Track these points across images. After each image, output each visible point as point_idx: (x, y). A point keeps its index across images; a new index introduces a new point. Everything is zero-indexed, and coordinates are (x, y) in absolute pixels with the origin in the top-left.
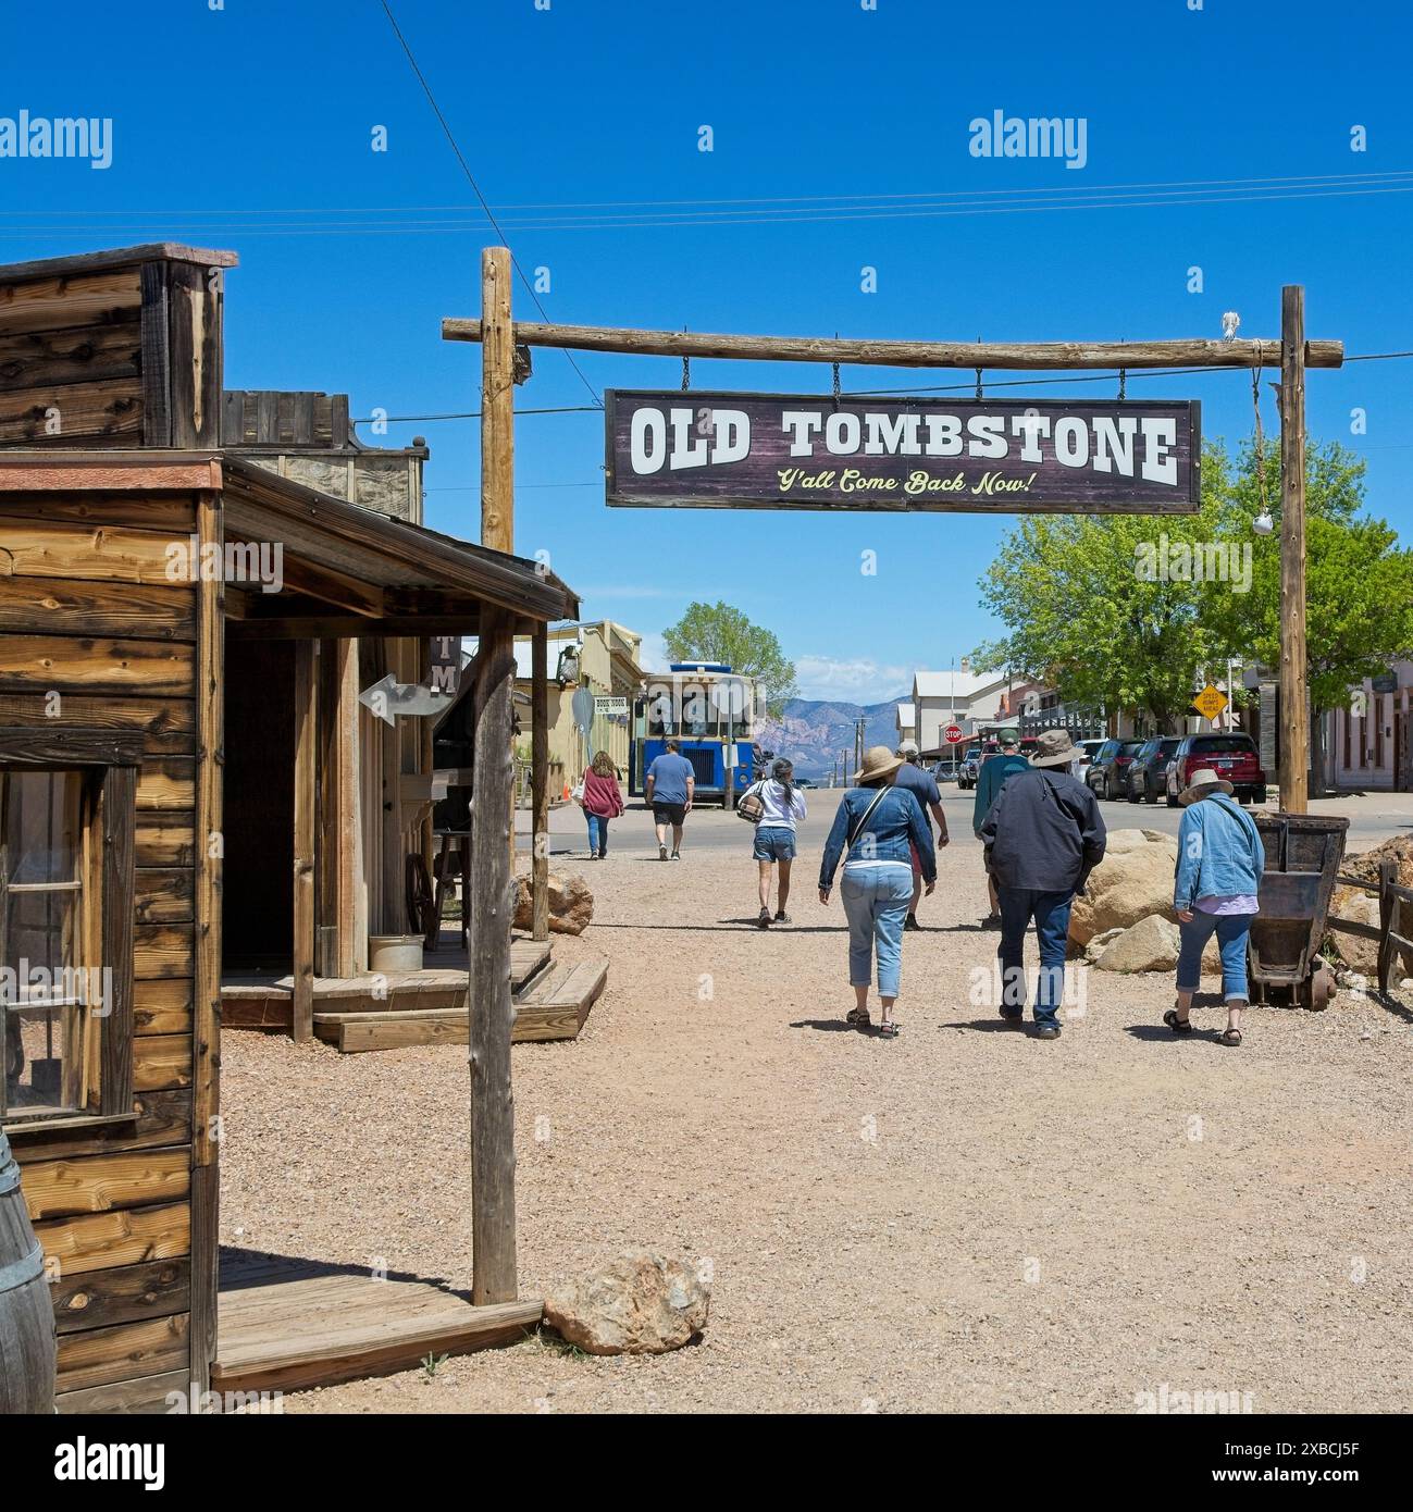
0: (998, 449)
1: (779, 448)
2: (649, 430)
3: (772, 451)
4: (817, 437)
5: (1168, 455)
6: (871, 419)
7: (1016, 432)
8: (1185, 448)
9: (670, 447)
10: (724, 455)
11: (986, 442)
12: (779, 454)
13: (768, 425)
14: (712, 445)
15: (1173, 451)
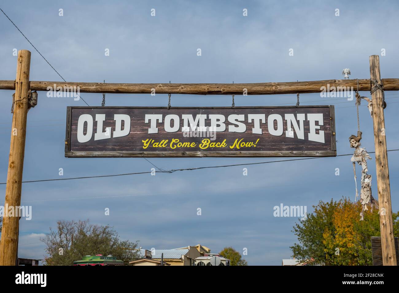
0: (242, 128)
1: (143, 130)
2: (86, 124)
3: (140, 131)
4: (160, 125)
5: (320, 129)
6: (184, 117)
7: (250, 121)
8: (327, 126)
9: (95, 131)
10: (119, 133)
11: (237, 126)
12: (143, 133)
13: (138, 120)
14: (113, 130)
15: (323, 128)
